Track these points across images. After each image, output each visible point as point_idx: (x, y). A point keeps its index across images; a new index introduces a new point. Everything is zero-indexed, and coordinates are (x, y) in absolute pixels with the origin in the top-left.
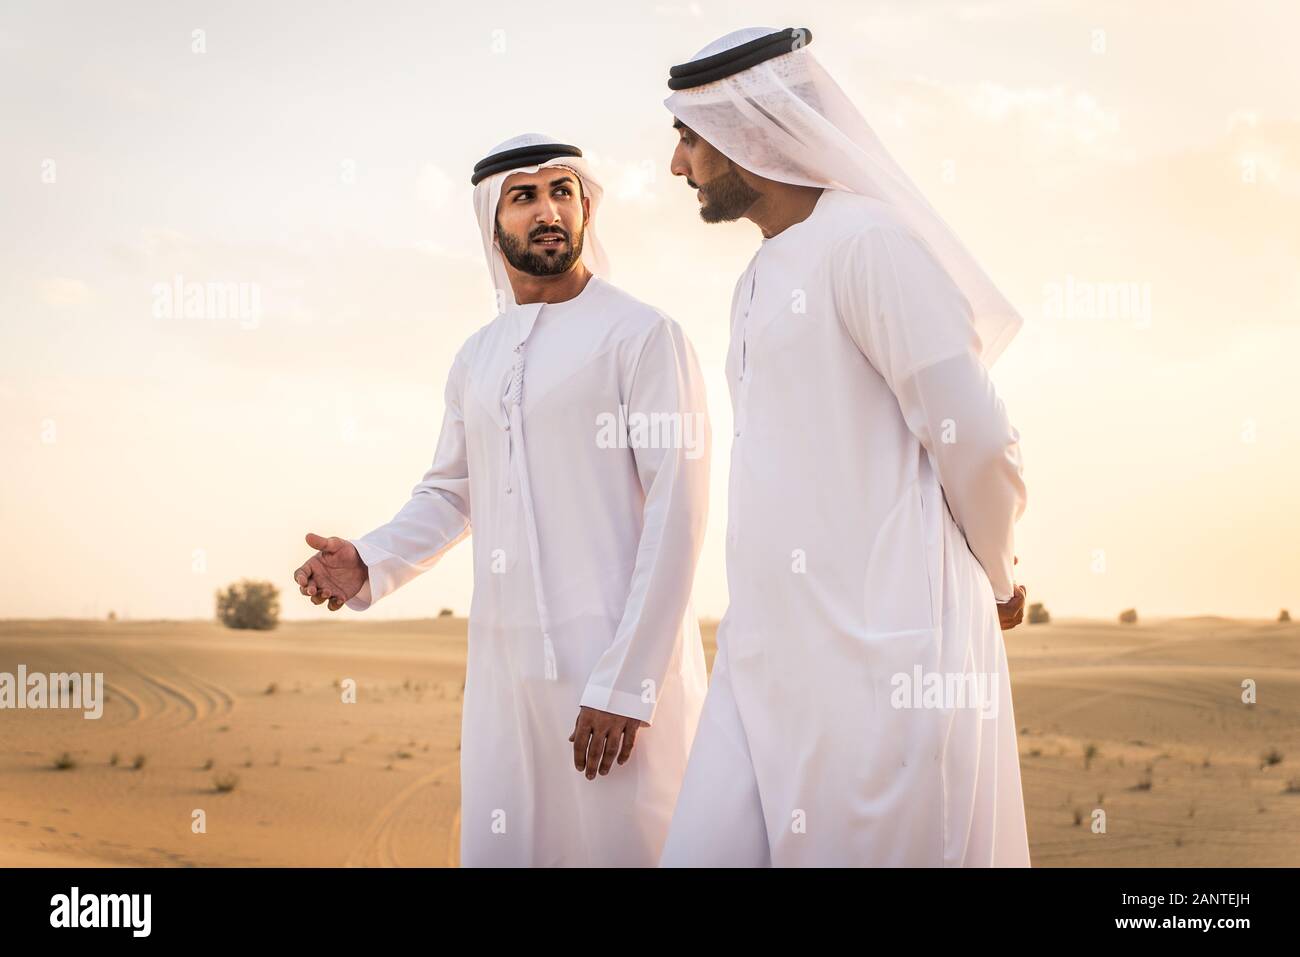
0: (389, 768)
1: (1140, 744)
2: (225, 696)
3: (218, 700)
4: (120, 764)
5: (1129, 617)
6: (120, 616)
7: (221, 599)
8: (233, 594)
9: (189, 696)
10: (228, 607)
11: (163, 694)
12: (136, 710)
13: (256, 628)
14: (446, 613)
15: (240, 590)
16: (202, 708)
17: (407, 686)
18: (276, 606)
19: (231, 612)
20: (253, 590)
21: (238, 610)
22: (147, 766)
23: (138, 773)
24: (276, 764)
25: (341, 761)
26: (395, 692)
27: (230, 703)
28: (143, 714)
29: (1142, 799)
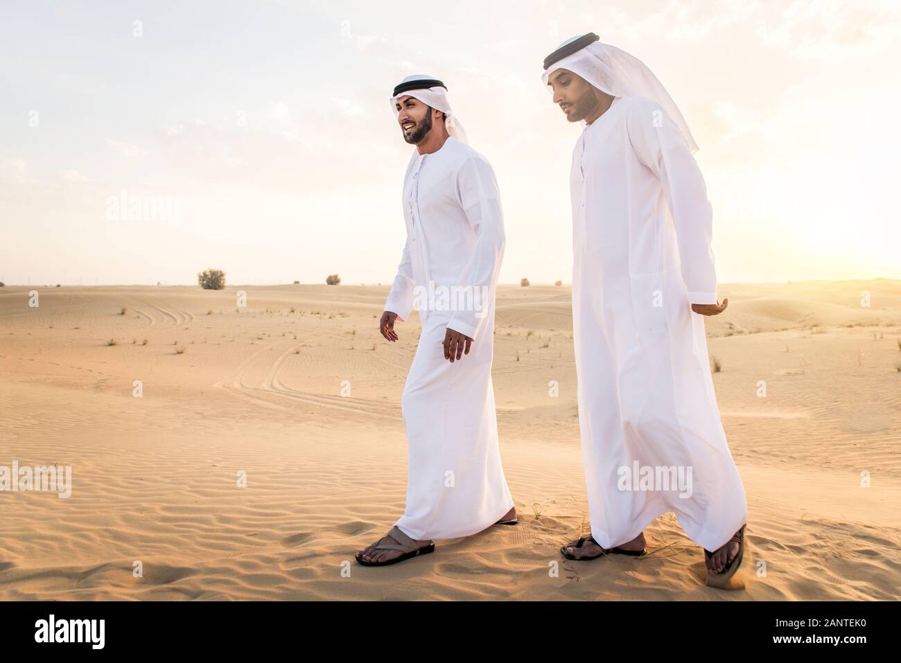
0: (253, 343)
1: (552, 330)
2: (190, 315)
3: (187, 317)
4: (137, 343)
5: (559, 284)
6: (163, 284)
7: (200, 277)
8: (205, 275)
9: (174, 316)
10: (204, 280)
11: (163, 315)
12: (151, 321)
13: (215, 289)
14: (296, 282)
15: (208, 273)
16: (179, 320)
17: (267, 311)
18: (224, 280)
19: (205, 282)
20: (213, 273)
21: (207, 282)
22: (149, 343)
23: (144, 346)
24: (205, 342)
25: (233, 341)
26: (262, 313)
27: (192, 318)
28: (154, 323)
29: (544, 351)
